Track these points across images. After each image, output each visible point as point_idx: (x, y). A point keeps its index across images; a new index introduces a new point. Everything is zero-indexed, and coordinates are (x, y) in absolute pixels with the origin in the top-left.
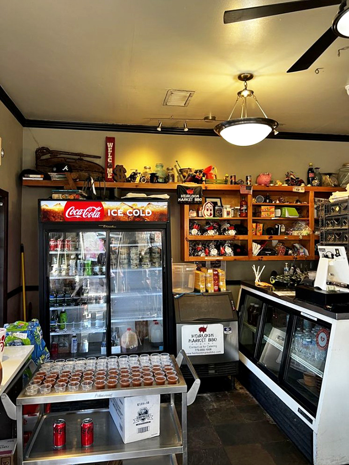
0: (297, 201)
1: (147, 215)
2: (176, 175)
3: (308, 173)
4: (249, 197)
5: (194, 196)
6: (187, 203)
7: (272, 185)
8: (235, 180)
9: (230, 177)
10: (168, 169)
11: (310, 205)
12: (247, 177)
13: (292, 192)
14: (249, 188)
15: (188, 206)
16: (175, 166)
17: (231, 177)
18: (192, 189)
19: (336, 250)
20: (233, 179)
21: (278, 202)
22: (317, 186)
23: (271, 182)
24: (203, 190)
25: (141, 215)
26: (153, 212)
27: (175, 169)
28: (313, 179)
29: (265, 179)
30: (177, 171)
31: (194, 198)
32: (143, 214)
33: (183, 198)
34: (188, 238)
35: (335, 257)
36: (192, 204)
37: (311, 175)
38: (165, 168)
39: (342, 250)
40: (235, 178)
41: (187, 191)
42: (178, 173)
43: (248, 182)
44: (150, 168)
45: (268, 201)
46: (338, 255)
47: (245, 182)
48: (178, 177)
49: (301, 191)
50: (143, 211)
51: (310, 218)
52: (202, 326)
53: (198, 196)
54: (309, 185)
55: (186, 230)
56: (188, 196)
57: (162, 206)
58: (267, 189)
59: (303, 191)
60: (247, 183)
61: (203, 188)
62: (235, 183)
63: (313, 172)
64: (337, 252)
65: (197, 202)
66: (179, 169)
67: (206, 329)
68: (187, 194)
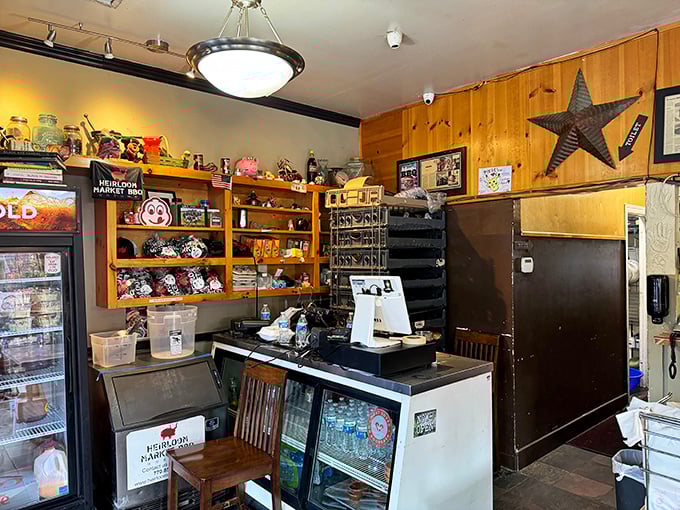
0: (296, 206)
1: (25, 216)
2: (85, 141)
3: (309, 164)
4: (228, 194)
5: (127, 185)
6: (112, 197)
7: (261, 177)
8: (202, 162)
9: (192, 157)
10: (67, 129)
11: (313, 212)
12: (223, 160)
13: (290, 191)
14: (226, 178)
15: (115, 202)
16: (83, 124)
17: (196, 157)
18: (123, 172)
19: (385, 281)
20: (198, 160)
21: (269, 205)
22: (322, 184)
23: (260, 172)
24: (145, 175)
25: (10, 216)
26: (39, 211)
27: (81, 128)
28: (315, 174)
29: (250, 166)
30: (87, 134)
31: (126, 189)
32: (14, 213)
33: (105, 187)
34: (115, 263)
35: (383, 292)
36: (122, 199)
37: (312, 169)
38: (60, 126)
39: (396, 281)
40: (202, 159)
41: (112, 174)
42: (89, 138)
43: (226, 168)
44: (25, 121)
45: (254, 203)
46: (389, 289)
47: (220, 169)
48: (87, 145)
49: (302, 191)
50: (15, 208)
51: (313, 232)
52: (166, 426)
53: (135, 185)
54: (312, 183)
55: (111, 249)
56: (114, 184)
57: (63, 201)
58: (254, 183)
59: (305, 191)
60: (224, 171)
61: (145, 172)
62: (202, 168)
63: (314, 164)
64: (388, 285)
65: (132, 195)
66: (90, 130)
67: (174, 430)
68: (112, 180)
